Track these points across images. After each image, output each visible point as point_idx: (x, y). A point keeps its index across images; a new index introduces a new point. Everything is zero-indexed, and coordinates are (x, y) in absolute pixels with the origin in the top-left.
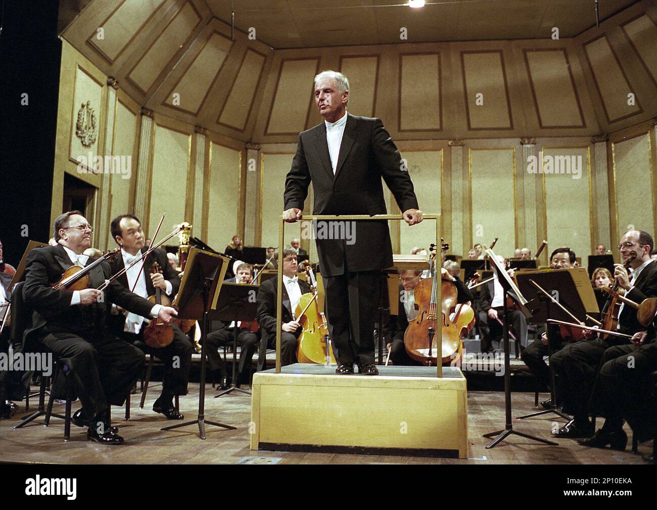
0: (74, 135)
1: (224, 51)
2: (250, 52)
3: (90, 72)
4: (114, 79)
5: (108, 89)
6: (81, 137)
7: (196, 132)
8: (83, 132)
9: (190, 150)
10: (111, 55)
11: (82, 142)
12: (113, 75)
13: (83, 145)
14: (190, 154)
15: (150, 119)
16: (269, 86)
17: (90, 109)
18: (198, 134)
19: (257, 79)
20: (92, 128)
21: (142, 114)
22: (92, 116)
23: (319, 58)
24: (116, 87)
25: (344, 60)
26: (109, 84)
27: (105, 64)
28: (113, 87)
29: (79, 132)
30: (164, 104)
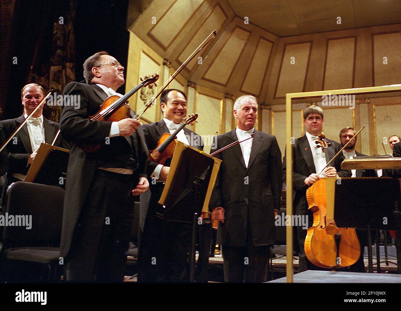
0: (139, 99)
1: (244, 40)
2: (262, 40)
3: (151, 55)
4: (168, 61)
5: (164, 68)
6: (143, 100)
7: (226, 98)
8: (145, 96)
9: (221, 110)
10: (166, 44)
11: (145, 103)
12: (167, 58)
14: (221, 113)
15: (193, 89)
16: (276, 64)
18: (227, 99)
19: (267, 59)
21: (188, 86)
23: (311, 42)
24: (169, 66)
25: (330, 42)
26: (164, 64)
27: (161, 50)
28: (167, 65)
29: (143, 96)
30: (203, 78)
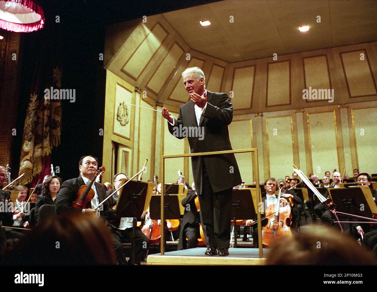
0: (116, 120)
2: (215, 66)
3: (125, 86)
5: (135, 94)
6: (120, 121)
8: (121, 118)
10: (136, 76)
11: (121, 123)
12: (138, 87)
13: (121, 125)
17: (125, 106)
20: (126, 115)
21: (156, 105)
22: (126, 109)
24: (140, 92)
26: (136, 91)
27: (133, 81)
28: (138, 92)
29: (119, 118)
30: (169, 99)
